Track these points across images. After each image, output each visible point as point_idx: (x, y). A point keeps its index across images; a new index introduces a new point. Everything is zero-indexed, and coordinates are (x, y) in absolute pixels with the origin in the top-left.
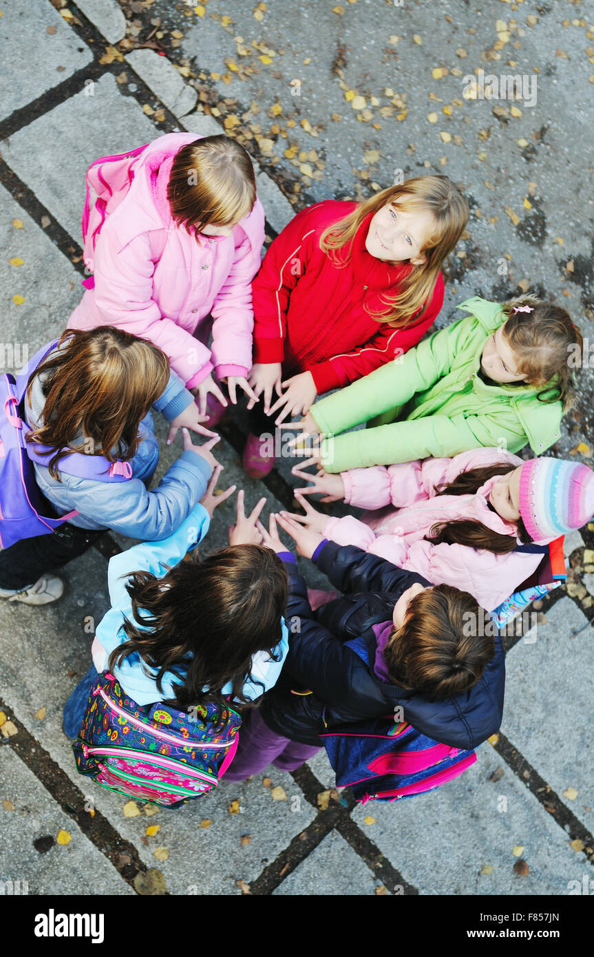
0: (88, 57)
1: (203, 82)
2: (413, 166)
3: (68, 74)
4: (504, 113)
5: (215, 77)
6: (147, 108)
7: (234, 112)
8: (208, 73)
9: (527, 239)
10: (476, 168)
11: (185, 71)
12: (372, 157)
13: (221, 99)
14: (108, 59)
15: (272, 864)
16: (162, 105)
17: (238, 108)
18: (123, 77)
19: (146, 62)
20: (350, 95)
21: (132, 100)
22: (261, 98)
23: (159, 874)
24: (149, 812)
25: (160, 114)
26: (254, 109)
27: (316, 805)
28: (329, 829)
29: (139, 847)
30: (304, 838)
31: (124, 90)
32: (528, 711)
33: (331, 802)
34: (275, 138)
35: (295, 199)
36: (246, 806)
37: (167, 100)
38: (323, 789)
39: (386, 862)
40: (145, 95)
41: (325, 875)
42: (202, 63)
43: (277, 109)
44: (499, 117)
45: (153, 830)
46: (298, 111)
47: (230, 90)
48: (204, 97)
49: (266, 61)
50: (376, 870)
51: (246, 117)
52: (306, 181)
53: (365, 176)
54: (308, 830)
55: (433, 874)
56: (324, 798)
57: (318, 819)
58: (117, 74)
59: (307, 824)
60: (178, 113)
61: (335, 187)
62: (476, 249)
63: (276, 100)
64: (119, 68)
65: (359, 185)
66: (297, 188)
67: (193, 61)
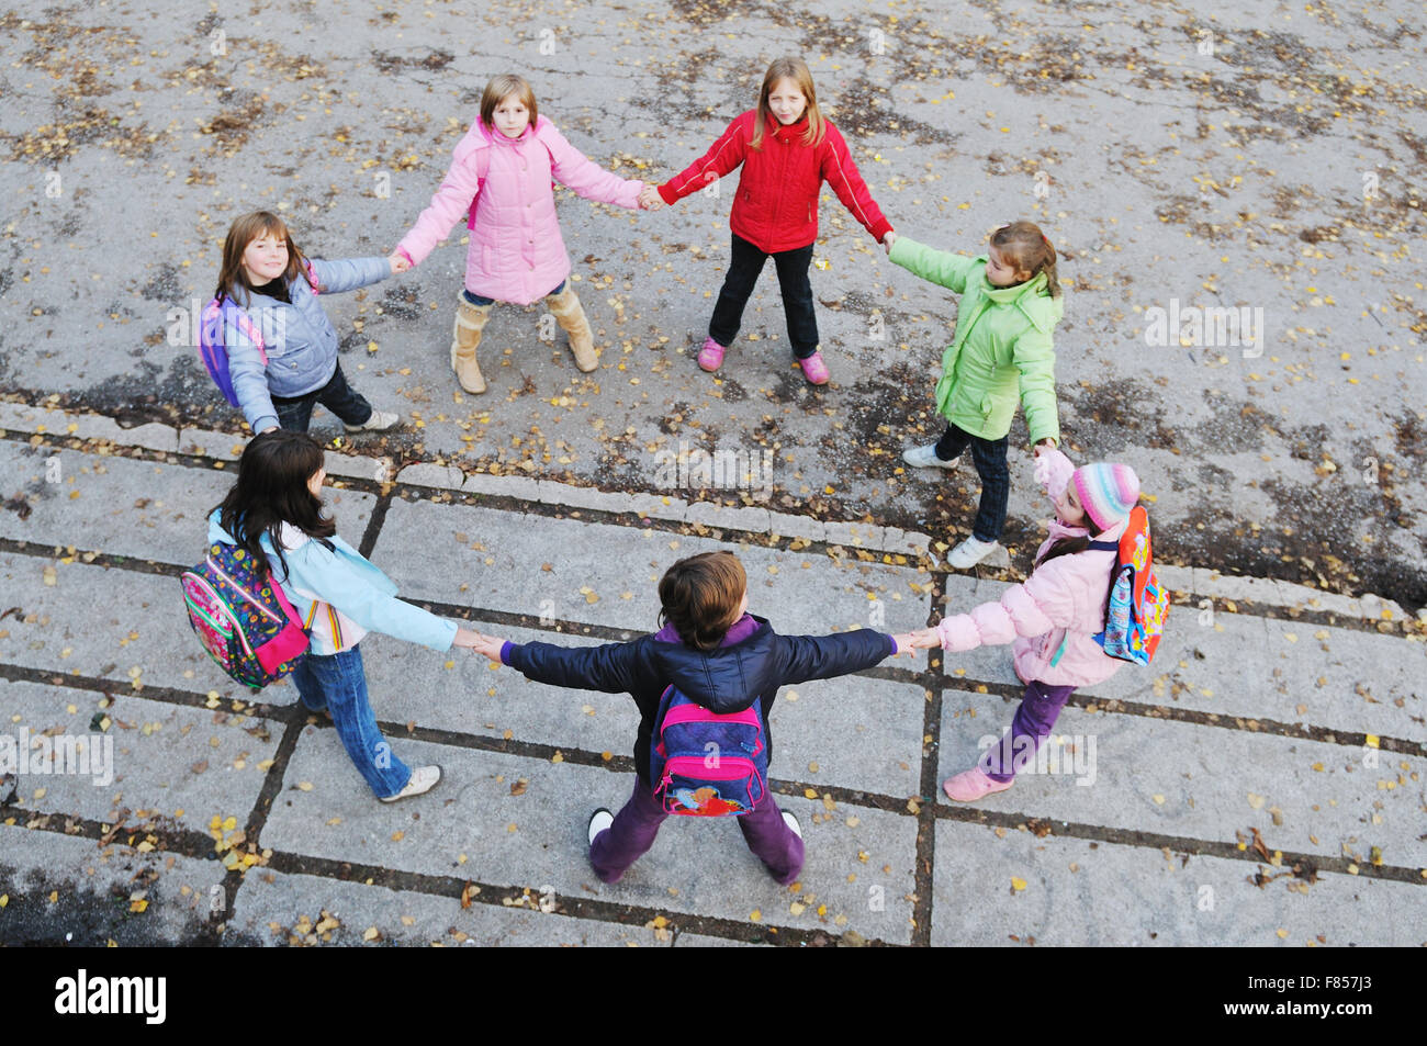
0: (373, 499)
1: (457, 460)
2: (629, 412)
3: (369, 516)
4: (658, 344)
5: (462, 452)
6: (435, 499)
7: (491, 462)
8: (456, 453)
9: (735, 400)
10: (668, 385)
11: (441, 461)
12: (599, 424)
13: (478, 461)
14: (386, 490)
15: (918, 871)
16: (443, 490)
17: (491, 459)
18: (405, 493)
19: (413, 474)
20: (555, 402)
21: (422, 501)
22: (502, 443)
23: (851, 933)
24: (810, 902)
25: (446, 496)
26: (501, 451)
27: (911, 814)
28: (933, 822)
29: (823, 928)
30: (922, 839)
31: (411, 499)
32: (989, 657)
33: (920, 805)
34: (530, 458)
35: (573, 482)
36: (867, 849)
37: (444, 484)
38: (906, 802)
39: (986, 813)
40: (427, 493)
41: (957, 851)
42: (447, 451)
43: (517, 441)
44: (656, 349)
45: (823, 910)
46: (531, 433)
47: (478, 452)
48: (465, 467)
49: (486, 421)
50: (985, 822)
51: (501, 459)
52: (570, 467)
53: (604, 438)
54: (921, 832)
55: (1022, 796)
56: (912, 807)
57: (921, 822)
58: (399, 494)
59: (917, 830)
60: (457, 485)
61: (592, 457)
62: (710, 428)
63: (512, 437)
64: (397, 490)
65: (605, 446)
66: (568, 474)
67: (440, 453)
